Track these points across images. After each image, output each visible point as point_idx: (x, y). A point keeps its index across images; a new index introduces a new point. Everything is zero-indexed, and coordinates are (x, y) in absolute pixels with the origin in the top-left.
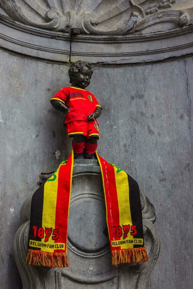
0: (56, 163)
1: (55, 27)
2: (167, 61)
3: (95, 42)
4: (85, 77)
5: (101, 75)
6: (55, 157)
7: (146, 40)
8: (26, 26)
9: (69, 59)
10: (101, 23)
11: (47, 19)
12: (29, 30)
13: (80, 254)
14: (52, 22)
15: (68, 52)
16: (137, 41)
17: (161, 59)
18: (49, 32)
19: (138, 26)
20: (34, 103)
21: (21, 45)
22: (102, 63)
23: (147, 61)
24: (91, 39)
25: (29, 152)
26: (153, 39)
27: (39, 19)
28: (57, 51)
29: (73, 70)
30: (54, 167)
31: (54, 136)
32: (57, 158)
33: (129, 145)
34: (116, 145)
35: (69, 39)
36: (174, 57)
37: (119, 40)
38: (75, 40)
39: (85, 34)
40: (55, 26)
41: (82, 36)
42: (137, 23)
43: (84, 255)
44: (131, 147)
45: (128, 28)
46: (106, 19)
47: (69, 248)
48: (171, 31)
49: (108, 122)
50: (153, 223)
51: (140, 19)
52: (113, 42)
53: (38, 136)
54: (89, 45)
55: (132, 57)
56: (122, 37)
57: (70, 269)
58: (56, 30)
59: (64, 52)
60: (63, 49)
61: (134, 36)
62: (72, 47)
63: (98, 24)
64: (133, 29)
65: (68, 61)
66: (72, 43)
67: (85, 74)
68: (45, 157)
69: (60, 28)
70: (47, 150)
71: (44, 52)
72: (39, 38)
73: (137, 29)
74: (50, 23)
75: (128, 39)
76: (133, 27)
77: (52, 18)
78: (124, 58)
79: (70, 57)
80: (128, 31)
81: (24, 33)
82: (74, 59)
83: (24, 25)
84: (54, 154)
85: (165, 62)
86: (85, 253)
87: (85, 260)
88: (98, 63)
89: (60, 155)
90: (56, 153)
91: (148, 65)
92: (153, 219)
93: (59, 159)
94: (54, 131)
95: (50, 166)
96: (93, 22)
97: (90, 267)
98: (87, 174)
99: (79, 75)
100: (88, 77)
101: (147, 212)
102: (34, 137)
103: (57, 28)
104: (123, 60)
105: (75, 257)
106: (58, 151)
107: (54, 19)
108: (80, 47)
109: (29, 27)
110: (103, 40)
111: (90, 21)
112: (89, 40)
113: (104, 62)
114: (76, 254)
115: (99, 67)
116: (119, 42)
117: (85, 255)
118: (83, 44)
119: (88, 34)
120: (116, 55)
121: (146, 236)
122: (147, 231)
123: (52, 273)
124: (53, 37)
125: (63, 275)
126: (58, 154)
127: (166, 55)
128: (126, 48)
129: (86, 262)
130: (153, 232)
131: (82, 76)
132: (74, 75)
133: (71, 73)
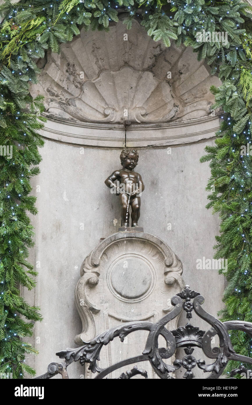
0: (114, 229)
1: (111, 121)
2: (200, 143)
3: (145, 129)
4: (132, 161)
5: (151, 156)
6: (113, 224)
7: (185, 125)
8: (86, 123)
9: (124, 145)
10: (150, 113)
11: (106, 116)
12: (89, 126)
13: (123, 300)
14: (109, 117)
15: (124, 139)
16: (178, 126)
17: (196, 141)
18: (106, 125)
19: (179, 114)
20: (95, 183)
21: (84, 138)
22: (152, 145)
23: (186, 143)
24: (142, 127)
25: (91, 222)
26: (189, 125)
27: (99, 115)
28: (114, 140)
29: (123, 156)
30: (112, 232)
31: (112, 207)
32: (115, 225)
33: (173, 212)
34: (162, 212)
35: (124, 128)
36: (205, 139)
37: (164, 127)
38: (128, 129)
39: (137, 123)
40: (112, 119)
41: (134, 125)
42: (178, 112)
43: (126, 301)
44: (173, 213)
45: (171, 116)
46: (154, 110)
47: (115, 295)
48: (201, 118)
49: (157, 194)
50: (181, 275)
51: (181, 109)
52: (160, 128)
53: (98, 208)
54: (140, 132)
55: (174, 140)
56: (166, 124)
57: (115, 312)
58: (114, 122)
59: (120, 140)
60: (119, 137)
61: (175, 123)
62: (126, 135)
63: (147, 114)
64: (175, 117)
65: (124, 146)
66: (126, 131)
67: (132, 158)
68: (104, 225)
69: (116, 121)
70: (107, 220)
71: (103, 141)
72: (99, 130)
73: (178, 116)
74: (107, 118)
75: (171, 125)
76: (175, 115)
77: (108, 114)
78: (168, 141)
79: (125, 143)
80: (171, 119)
81: (85, 129)
82: (129, 144)
83: (84, 123)
84: (113, 222)
85: (199, 143)
86: (127, 299)
87: (127, 304)
88: (148, 146)
89: (117, 222)
90: (114, 221)
91: (187, 145)
92: (180, 272)
93: (116, 225)
94: (112, 204)
95: (109, 231)
96: (143, 114)
97: (131, 310)
98: (128, 239)
99: (127, 161)
100: (133, 161)
101: (176, 266)
102: (95, 209)
103: (114, 121)
104: (168, 142)
105: (119, 303)
106: (115, 219)
107: (110, 115)
108: (133, 134)
109: (89, 123)
110: (151, 128)
111: (140, 113)
112: (140, 128)
113: (153, 145)
114: (120, 300)
115: (150, 149)
116: (164, 128)
117: (128, 301)
118: (136, 131)
119: (139, 124)
120: (163, 139)
121: (175, 285)
122: (176, 281)
123: (101, 315)
124: (110, 129)
125: (110, 316)
126: (115, 222)
127: (200, 138)
128: (170, 132)
129: (129, 306)
130: (180, 282)
131: (129, 161)
132: (123, 160)
133: (121, 158)
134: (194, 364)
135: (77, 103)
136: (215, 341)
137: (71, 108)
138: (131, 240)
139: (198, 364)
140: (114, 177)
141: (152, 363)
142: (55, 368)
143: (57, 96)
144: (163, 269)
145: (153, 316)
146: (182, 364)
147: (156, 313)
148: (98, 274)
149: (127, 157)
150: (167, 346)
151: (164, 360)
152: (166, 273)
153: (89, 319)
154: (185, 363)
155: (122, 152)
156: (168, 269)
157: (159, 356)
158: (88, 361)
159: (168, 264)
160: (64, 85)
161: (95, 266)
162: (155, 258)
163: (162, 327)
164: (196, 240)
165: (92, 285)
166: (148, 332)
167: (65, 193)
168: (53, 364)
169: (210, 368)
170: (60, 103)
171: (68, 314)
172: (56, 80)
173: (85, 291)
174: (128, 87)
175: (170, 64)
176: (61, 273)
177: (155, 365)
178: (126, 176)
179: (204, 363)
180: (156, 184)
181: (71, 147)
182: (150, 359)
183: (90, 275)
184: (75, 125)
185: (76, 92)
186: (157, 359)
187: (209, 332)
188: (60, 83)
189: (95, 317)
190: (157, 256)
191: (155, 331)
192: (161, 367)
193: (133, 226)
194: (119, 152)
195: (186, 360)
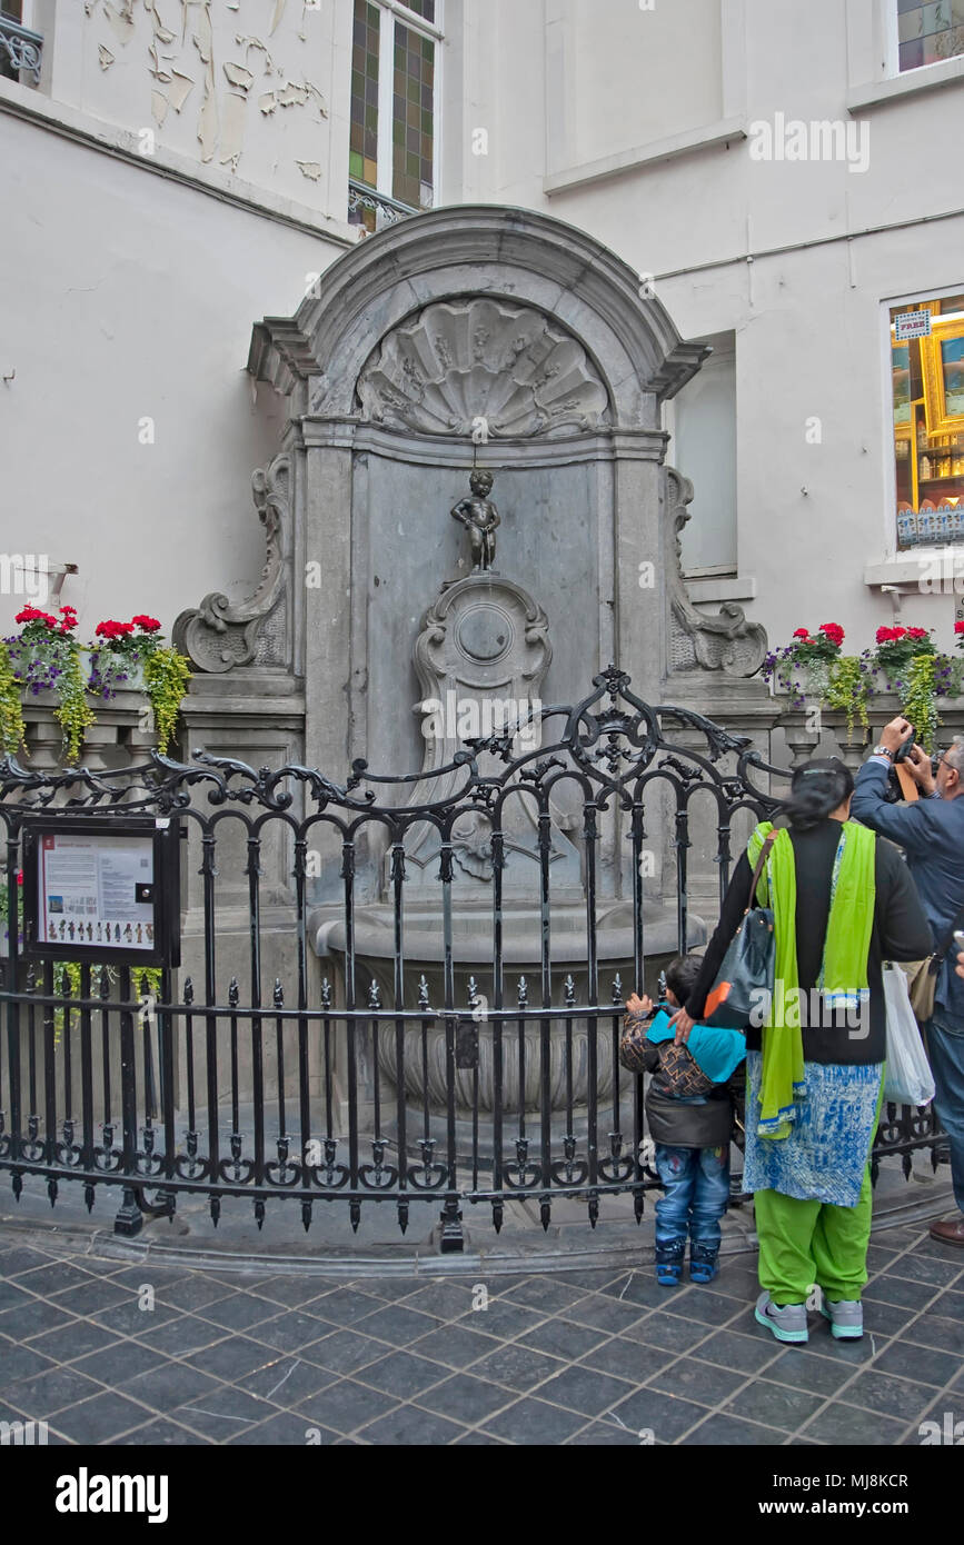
0: (459, 571)
1: (456, 433)
2: (571, 465)
3: (500, 445)
4: (485, 486)
6: (460, 564)
7: (553, 442)
8: (426, 436)
10: (506, 426)
11: (451, 426)
12: (431, 440)
13: (474, 661)
14: (455, 428)
15: (473, 458)
16: (542, 444)
17: (565, 463)
18: (452, 439)
19: (543, 428)
21: (423, 455)
24: (496, 443)
26: (557, 442)
27: (443, 426)
28: (461, 458)
29: (473, 480)
31: (458, 543)
32: (463, 566)
37: (524, 443)
42: (543, 425)
45: (534, 430)
46: (510, 422)
47: (464, 656)
48: (574, 434)
49: (514, 529)
50: (546, 632)
51: (545, 421)
52: (519, 445)
53: (440, 545)
56: (527, 440)
57: (464, 676)
59: (468, 458)
60: (467, 454)
61: (539, 439)
62: (476, 452)
64: (538, 431)
66: (476, 447)
67: (485, 484)
68: (447, 566)
69: (463, 434)
70: (450, 559)
71: (447, 460)
72: (443, 445)
73: (542, 431)
74: (453, 430)
75: (533, 441)
76: (539, 429)
77: (454, 425)
78: (529, 461)
79: (473, 463)
80: (533, 434)
81: (425, 443)
83: (424, 435)
84: (457, 563)
86: (479, 661)
88: (504, 467)
92: (546, 628)
95: (453, 574)
96: (498, 425)
97: (484, 674)
98: (480, 585)
99: (478, 486)
100: (487, 486)
101: (540, 621)
103: (461, 434)
104: (528, 463)
105: (470, 665)
106: (462, 559)
107: (456, 425)
108: (485, 451)
109: (431, 436)
110: (508, 444)
111: (494, 424)
112: (493, 444)
113: (510, 465)
114: (471, 662)
115: (505, 471)
116: (524, 445)
118: (489, 447)
119: (493, 438)
120: (522, 458)
121: (539, 644)
122: (540, 640)
123: (447, 679)
124: (456, 443)
125: (457, 680)
126: (461, 562)
127: (570, 460)
128: (531, 451)
129: (481, 669)
130: (545, 640)
131: (481, 486)
132: (473, 485)
133: (471, 482)
134: (619, 753)
135: (416, 410)
136: (643, 729)
137: (409, 416)
138: (483, 588)
139: (623, 754)
140: (462, 506)
141: (573, 753)
142: (462, 757)
143: (392, 400)
144: (524, 624)
145: (510, 682)
146: (606, 754)
147: (514, 678)
148: (444, 629)
149: (479, 481)
150: (589, 732)
151: (585, 749)
152: (527, 630)
153: (432, 685)
154: (609, 752)
155: (473, 475)
156: (530, 625)
157: (580, 745)
158: (501, 750)
159: (531, 618)
160: (401, 386)
161: (441, 619)
162: (513, 610)
163: (584, 712)
164: (563, 587)
165: (436, 643)
166: (567, 717)
167: (400, 526)
168: (461, 753)
169: (637, 758)
170: (395, 410)
171: (405, 676)
172: (391, 380)
173: (428, 650)
174: (480, 391)
175: (535, 363)
176: (395, 627)
177: (575, 755)
178: (477, 505)
179: (629, 753)
180: (513, 515)
181: (407, 466)
182: (570, 747)
183: (434, 629)
184: (413, 438)
185: (415, 396)
186: (578, 748)
187: (636, 718)
188: (396, 384)
189: (440, 683)
190: (517, 608)
191: (575, 716)
192: (583, 757)
193: (485, 569)
194: (469, 474)
195: (610, 750)
